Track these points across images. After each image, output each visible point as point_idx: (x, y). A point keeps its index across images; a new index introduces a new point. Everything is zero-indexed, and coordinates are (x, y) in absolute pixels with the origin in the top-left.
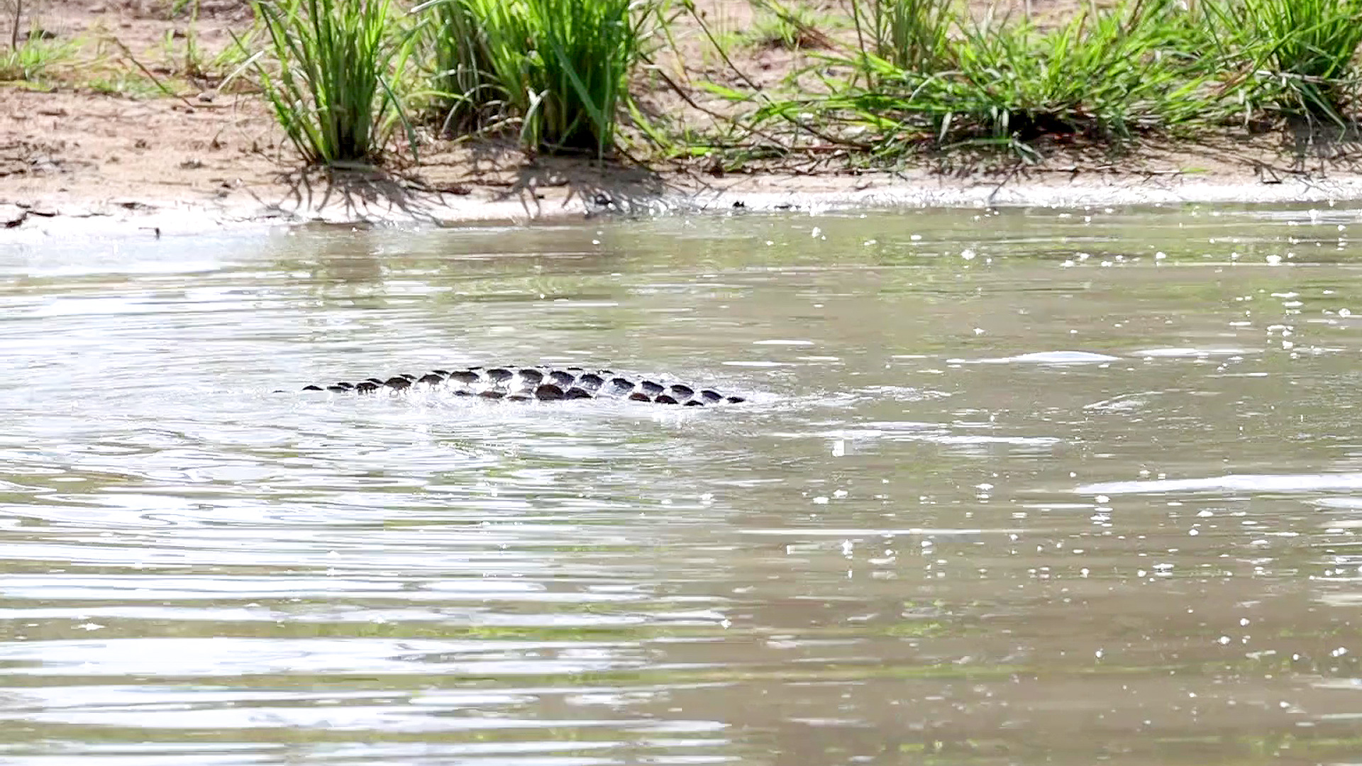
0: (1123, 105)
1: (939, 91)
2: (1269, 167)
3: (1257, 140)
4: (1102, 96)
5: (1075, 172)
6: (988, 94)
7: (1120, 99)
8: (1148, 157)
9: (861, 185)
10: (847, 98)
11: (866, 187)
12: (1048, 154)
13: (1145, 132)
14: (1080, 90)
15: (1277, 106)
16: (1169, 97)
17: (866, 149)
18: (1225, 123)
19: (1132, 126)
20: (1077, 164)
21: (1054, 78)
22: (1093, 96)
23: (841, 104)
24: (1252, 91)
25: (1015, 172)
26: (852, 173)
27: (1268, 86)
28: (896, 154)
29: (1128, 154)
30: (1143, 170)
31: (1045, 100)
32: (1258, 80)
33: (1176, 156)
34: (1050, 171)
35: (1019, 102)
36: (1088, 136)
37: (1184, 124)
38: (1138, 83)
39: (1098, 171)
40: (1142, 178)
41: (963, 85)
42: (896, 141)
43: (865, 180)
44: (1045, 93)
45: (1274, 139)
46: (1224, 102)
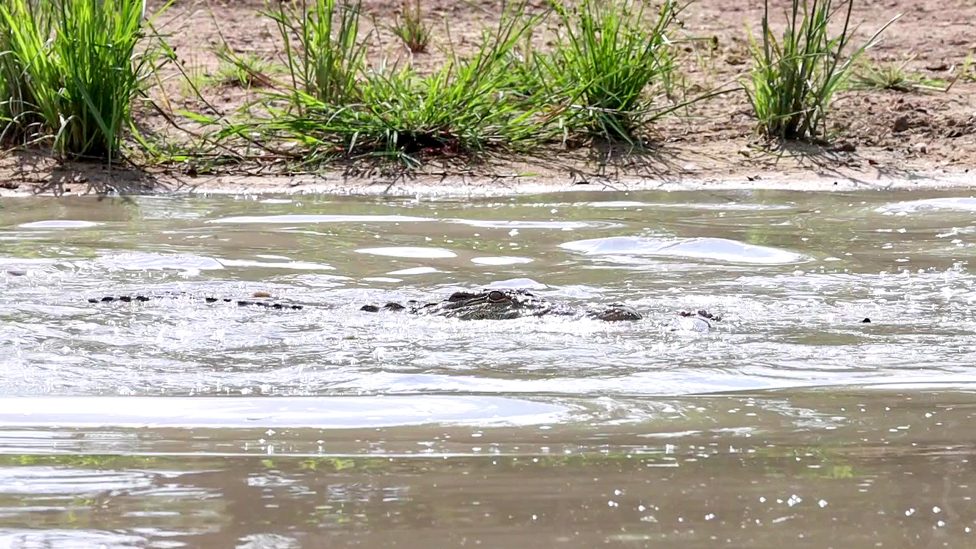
0: (478, 128)
1: (349, 117)
2: (580, 172)
3: (572, 153)
4: (464, 121)
5: (444, 175)
6: (383, 120)
7: (476, 124)
8: (496, 165)
9: (294, 183)
10: (284, 122)
11: (298, 184)
12: (425, 162)
13: (494, 147)
14: (448, 117)
15: (586, 130)
16: (510, 123)
17: (297, 158)
18: (549, 141)
19: (484, 143)
20: (446, 170)
21: (429, 109)
22: (457, 122)
23: (280, 126)
24: (569, 120)
25: (402, 175)
26: (287, 175)
27: (580, 116)
28: (318, 162)
29: (482, 163)
30: (492, 173)
31: (423, 124)
32: (573, 112)
33: (515, 164)
34: (427, 174)
35: (405, 126)
36: (453, 150)
37: (520, 142)
38: (488, 113)
39: (460, 175)
40: (491, 180)
41: (365, 114)
42: (318, 152)
43: (297, 179)
44: (423, 119)
45: (584, 152)
46: (549, 126)
